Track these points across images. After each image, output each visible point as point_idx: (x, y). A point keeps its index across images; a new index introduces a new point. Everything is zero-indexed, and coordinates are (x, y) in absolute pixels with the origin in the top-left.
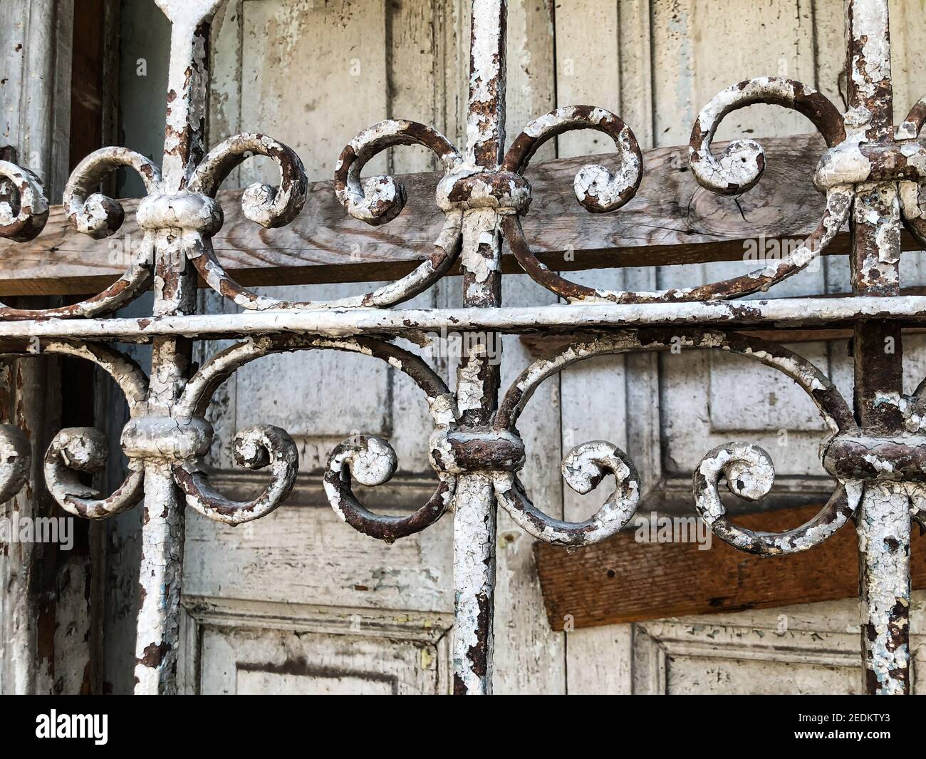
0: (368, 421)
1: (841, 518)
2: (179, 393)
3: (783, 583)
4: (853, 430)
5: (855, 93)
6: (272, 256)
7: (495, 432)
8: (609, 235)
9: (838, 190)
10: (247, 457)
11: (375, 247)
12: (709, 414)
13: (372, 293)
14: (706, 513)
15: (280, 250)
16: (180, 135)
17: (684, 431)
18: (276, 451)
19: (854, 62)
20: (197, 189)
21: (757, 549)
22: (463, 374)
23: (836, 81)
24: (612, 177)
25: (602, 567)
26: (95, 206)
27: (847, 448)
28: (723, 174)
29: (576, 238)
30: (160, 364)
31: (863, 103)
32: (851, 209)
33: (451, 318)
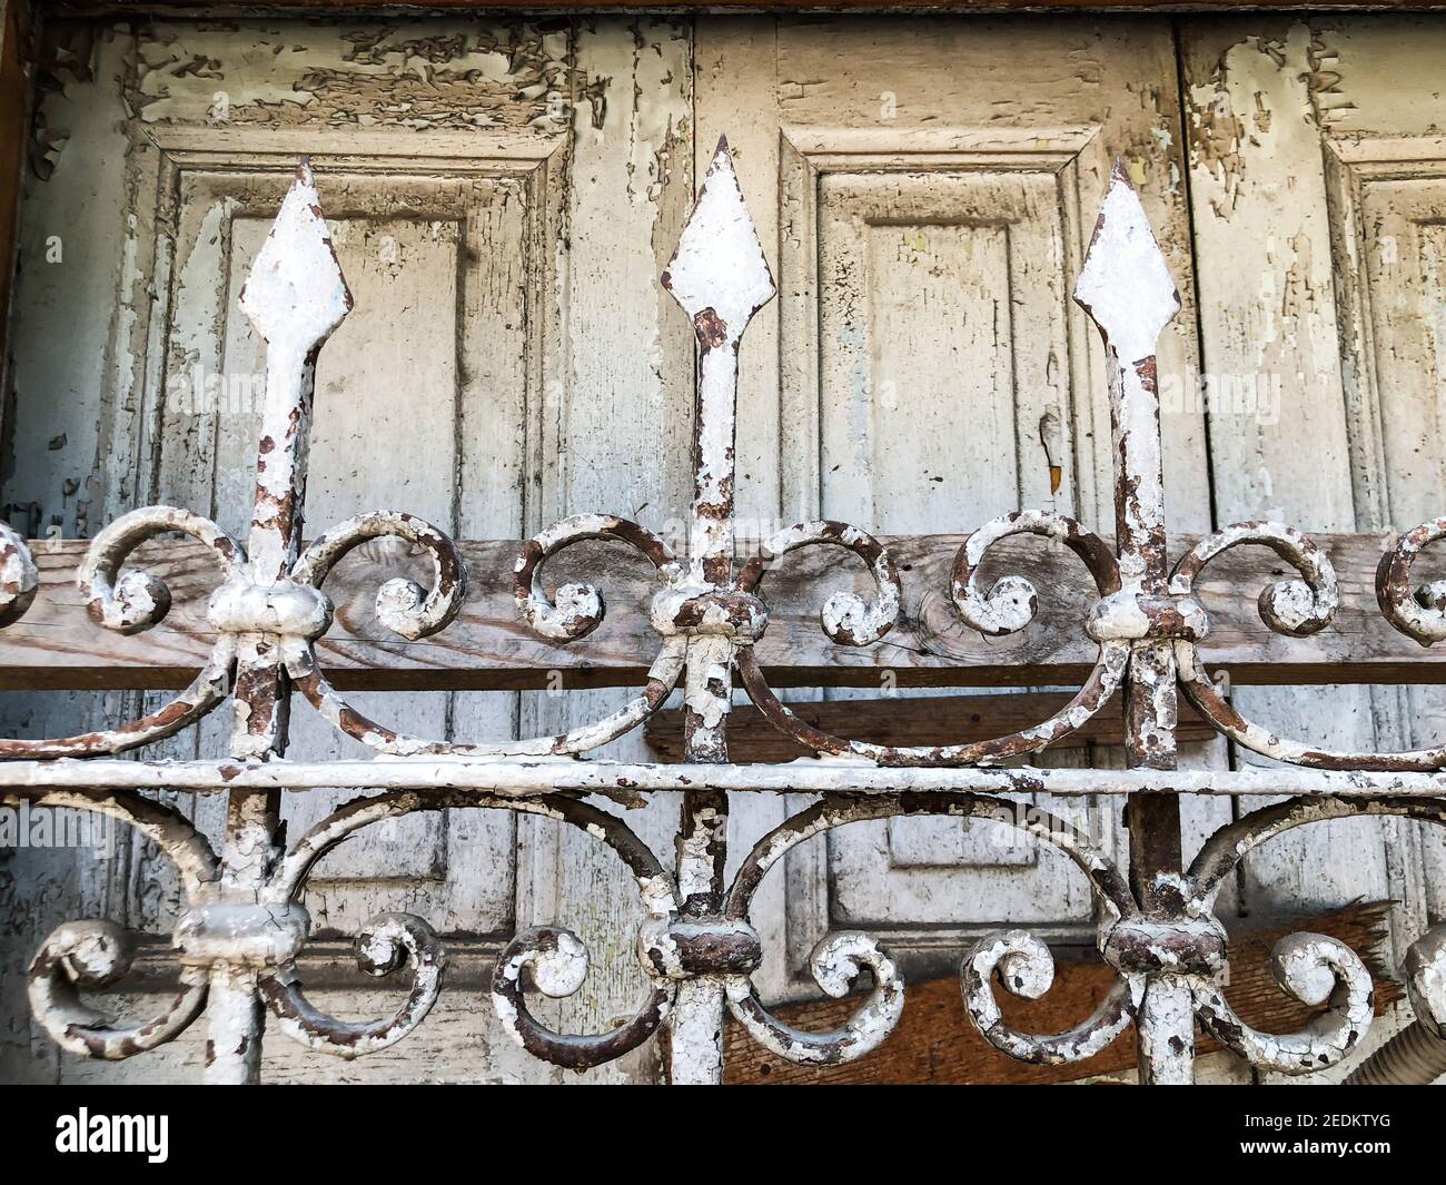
0: (410, 857)
1: (1126, 1018)
2: (269, 870)
3: (984, 1068)
4: (1136, 916)
5: (1129, 537)
6: (362, 652)
7: (729, 924)
8: (826, 649)
9: (1115, 644)
10: (378, 962)
11: (516, 645)
12: (889, 843)
13: (565, 737)
14: (981, 1018)
15: (374, 643)
16: (280, 502)
17: (857, 866)
18: (423, 952)
19: (1128, 504)
20: (305, 580)
21: (1038, 1056)
22: (686, 846)
23: (1037, 426)
24: (868, 609)
25: (753, 1061)
26: (134, 590)
27: (1132, 939)
28: (993, 616)
29: (787, 649)
30: (240, 827)
31: (1137, 550)
32: (1128, 668)
33: (682, 778)
